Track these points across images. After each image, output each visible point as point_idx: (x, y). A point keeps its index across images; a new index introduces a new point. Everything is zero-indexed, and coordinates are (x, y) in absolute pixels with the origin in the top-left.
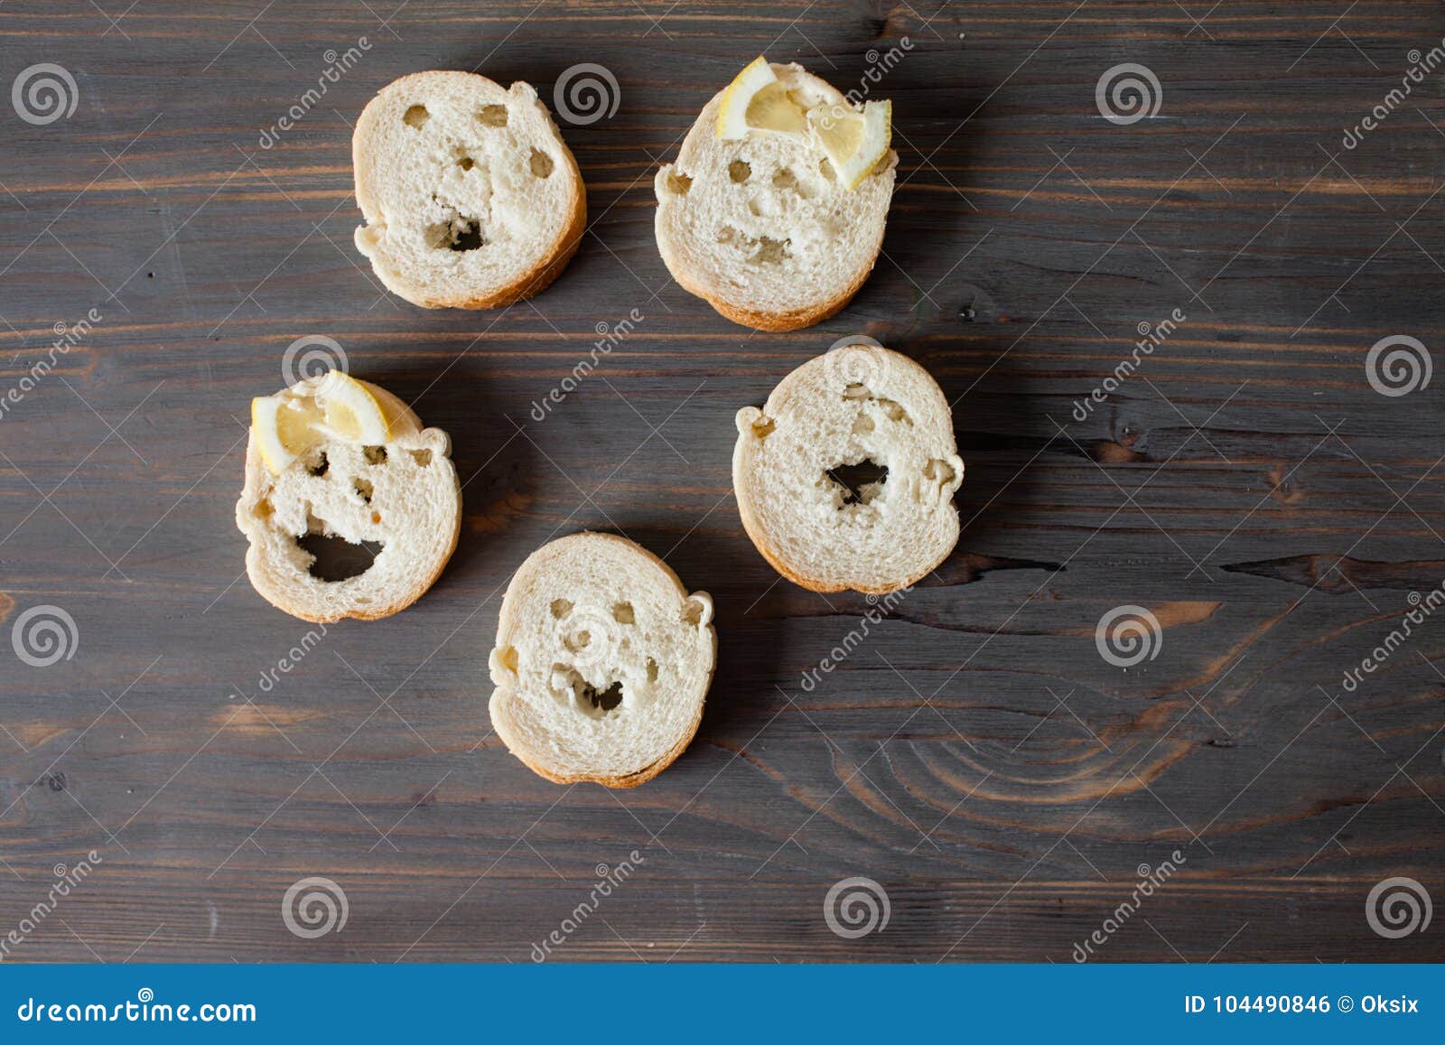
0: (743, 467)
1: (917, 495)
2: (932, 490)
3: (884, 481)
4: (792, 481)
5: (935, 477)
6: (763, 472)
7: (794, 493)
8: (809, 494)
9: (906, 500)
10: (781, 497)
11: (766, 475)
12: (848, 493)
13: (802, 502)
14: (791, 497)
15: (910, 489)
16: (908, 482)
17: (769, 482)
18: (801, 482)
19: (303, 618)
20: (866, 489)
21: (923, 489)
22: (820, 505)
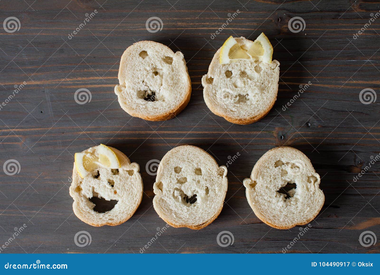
0: (251, 199)
1: (308, 189)
2: (312, 186)
3: (295, 188)
4: (268, 198)
5: (311, 182)
6: (258, 198)
7: (269, 202)
8: (274, 200)
9: (305, 192)
10: (266, 204)
11: (259, 199)
12: (286, 195)
13: (273, 204)
14: (269, 203)
15: (305, 188)
16: (303, 186)
17: (260, 201)
18: (270, 197)
19: (91, 225)
20: (290, 192)
21: (309, 187)
22: (279, 203)
